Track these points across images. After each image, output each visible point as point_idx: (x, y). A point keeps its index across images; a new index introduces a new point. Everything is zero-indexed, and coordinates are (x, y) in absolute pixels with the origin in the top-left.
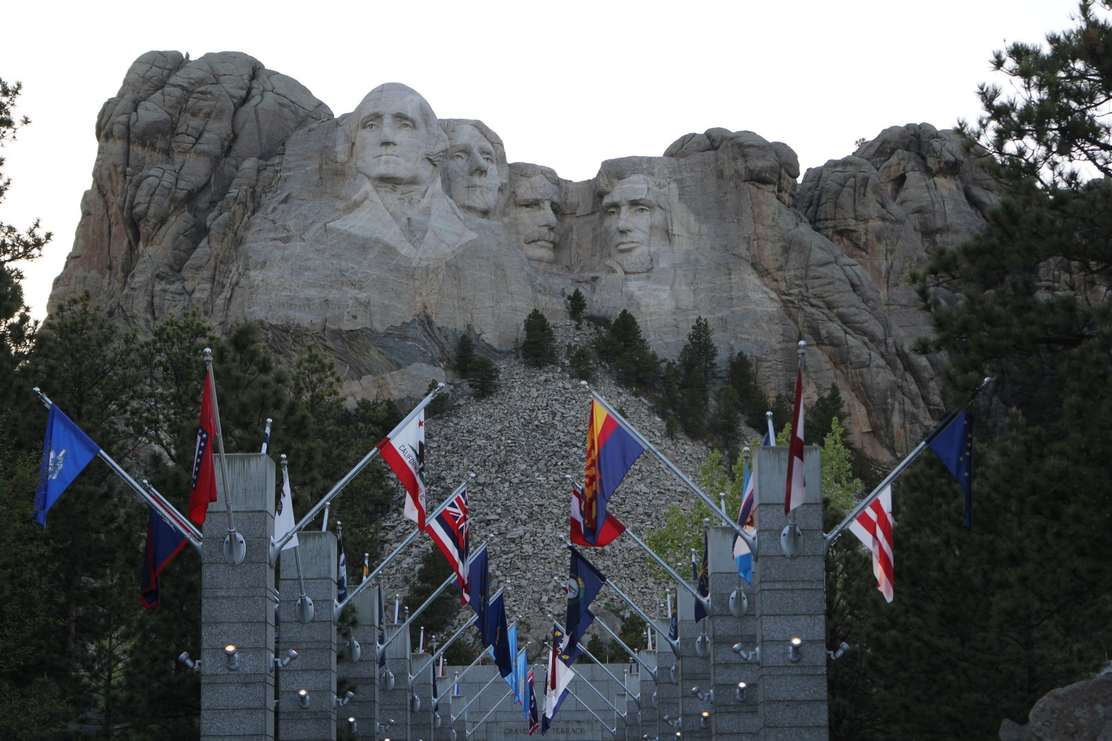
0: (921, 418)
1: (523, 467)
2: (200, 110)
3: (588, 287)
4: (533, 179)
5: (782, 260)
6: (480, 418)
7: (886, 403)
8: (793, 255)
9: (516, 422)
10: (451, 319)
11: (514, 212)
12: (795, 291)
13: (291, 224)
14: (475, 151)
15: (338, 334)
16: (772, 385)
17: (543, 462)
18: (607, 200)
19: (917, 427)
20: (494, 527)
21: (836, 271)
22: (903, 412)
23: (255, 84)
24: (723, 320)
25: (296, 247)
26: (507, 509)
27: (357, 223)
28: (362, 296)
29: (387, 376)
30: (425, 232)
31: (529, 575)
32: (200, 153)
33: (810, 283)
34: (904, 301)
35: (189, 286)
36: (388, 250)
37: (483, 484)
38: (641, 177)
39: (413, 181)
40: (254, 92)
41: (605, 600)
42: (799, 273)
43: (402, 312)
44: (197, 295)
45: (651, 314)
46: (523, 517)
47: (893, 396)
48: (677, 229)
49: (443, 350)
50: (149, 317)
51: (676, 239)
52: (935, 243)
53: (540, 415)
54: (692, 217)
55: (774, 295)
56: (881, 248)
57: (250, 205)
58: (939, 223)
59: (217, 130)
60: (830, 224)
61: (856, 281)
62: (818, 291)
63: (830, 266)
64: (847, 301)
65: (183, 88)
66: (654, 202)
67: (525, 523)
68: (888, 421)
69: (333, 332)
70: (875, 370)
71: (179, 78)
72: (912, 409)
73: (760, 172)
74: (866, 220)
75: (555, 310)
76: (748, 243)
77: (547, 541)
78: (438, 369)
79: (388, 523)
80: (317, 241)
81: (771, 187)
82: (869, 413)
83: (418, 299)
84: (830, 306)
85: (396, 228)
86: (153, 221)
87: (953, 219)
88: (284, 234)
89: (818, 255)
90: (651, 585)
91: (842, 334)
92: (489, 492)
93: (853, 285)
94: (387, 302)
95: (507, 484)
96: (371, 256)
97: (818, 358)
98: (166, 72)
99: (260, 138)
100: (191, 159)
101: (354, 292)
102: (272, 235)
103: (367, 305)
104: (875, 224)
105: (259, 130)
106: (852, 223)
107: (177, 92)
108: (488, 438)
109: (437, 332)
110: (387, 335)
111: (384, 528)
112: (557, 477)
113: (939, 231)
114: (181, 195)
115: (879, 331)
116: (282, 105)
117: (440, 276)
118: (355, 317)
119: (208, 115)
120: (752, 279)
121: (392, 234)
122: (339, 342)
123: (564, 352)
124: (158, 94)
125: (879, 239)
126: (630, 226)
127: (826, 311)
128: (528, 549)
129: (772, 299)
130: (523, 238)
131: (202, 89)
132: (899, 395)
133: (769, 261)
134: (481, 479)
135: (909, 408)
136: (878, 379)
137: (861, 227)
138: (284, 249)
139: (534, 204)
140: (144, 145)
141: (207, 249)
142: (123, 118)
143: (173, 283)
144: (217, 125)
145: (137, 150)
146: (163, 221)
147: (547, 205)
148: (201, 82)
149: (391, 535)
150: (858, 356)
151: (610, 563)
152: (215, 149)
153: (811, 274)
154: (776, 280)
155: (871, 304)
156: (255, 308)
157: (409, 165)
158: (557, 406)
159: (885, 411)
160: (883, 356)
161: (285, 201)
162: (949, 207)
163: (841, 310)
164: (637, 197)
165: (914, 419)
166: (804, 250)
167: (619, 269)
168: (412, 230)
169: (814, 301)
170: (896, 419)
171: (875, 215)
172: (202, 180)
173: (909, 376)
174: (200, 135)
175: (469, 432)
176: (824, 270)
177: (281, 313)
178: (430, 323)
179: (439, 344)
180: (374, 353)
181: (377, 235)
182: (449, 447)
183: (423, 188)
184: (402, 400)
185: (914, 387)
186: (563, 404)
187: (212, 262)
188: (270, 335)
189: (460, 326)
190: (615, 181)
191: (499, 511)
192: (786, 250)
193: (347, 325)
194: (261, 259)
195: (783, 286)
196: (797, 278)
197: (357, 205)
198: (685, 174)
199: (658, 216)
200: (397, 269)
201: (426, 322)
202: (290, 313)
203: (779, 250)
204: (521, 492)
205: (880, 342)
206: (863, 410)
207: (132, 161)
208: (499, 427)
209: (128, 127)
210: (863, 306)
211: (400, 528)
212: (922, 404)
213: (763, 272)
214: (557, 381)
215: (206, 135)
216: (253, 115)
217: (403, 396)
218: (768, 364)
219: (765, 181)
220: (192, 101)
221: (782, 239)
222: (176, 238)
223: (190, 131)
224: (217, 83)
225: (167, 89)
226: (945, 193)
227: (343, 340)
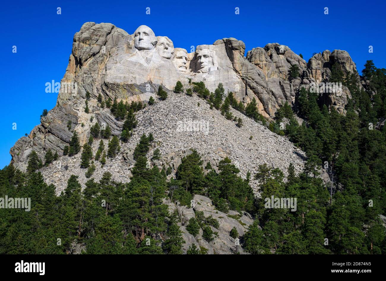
0: (276, 107)
1: (172, 116)
2: (98, 35)
3: (194, 77)
4: (180, 52)
5: (241, 68)
6: (162, 105)
7: (267, 102)
8: (244, 67)
9: (172, 105)
10: (157, 82)
11: (176, 59)
12: (244, 76)
13: (117, 60)
14: (165, 43)
15: (127, 85)
16: (239, 99)
17: (177, 115)
18: (198, 55)
19: (275, 109)
20: (162, 130)
21: (254, 71)
22: (272, 105)
23: (113, 30)
24: (227, 83)
25: (118, 65)
26: (166, 125)
27: (133, 59)
28: (134, 76)
29: (140, 95)
30: (151, 60)
31: (170, 141)
32: (97, 45)
33: (248, 74)
34: (272, 81)
35: (92, 75)
36: (141, 65)
37: (161, 120)
38: (206, 49)
39: (148, 49)
40: (112, 32)
41: (190, 148)
42: (245, 71)
43: (145, 80)
44: (94, 77)
45: (208, 82)
46: (170, 127)
47: (269, 101)
48: (215, 62)
49: (155, 89)
50: (82, 83)
51: (215, 64)
52: (279, 70)
53: (178, 104)
54: (219, 59)
55: (239, 77)
56: (266, 68)
57: (109, 56)
58: (280, 65)
59: (102, 39)
60: (253, 62)
61: (260, 73)
62: (250, 76)
63: (253, 70)
64: (257, 78)
65: (94, 30)
66: (209, 56)
67: (171, 129)
68: (268, 107)
69: (126, 84)
70: (264, 94)
71: (94, 27)
72: (274, 104)
73: (235, 47)
74: (262, 61)
75: (185, 81)
76: (233, 65)
77: (176, 133)
78: (153, 94)
79: (136, 130)
80: (124, 63)
81: (238, 51)
82: (263, 105)
83: (148, 77)
84: (253, 80)
85: (143, 60)
86: (84, 60)
87: (283, 64)
88: (116, 62)
89: (250, 67)
90: (203, 144)
91: (256, 86)
92: (162, 122)
93: (259, 75)
94: (140, 78)
95: (167, 120)
96: (137, 66)
97: (250, 91)
98: (90, 27)
99: (113, 42)
100: (95, 46)
101: (132, 75)
102: (113, 62)
103: (135, 78)
104: (265, 62)
105: (113, 40)
106: (259, 62)
107: (92, 31)
108: (164, 109)
109: (153, 85)
110: (140, 85)
111: (134, 131)
112: (181, 118)
113: (280, 67)
114: (91, 54)
115: (265, 85)
116: (119, 35)
117: (154, 71)
118: (132, 81)
119: (100, 36)
120: (234, 73)
121: (143, 61)
122: (128, 87)
123: (186, 90)
124: (88, 31)
125: (266, 66)
126: (203, 61)
127: (252, 80)
128: (171, 135)
129: (239, 78)
130: (178, 66)
131: (99, 30)
132: (270, 101)
133: (238, 69)
134: (161, 119)
135: (273, 104)
136: (265, 97)
137: (261, 63)
138: (115, 65)
139: (181, 58)
140: (83, 43)
141: (97, 66)
142: (78, 36)
143: (88, 75)
144: (102, 38)
145: (82, 44)
146: (86, 60)
147: (184, 58)
148: (99, 28)
149: (136, 133)
150: (260, 91)
151: (192, 138)
152: (101, 43)
153: (248, 72)
154: (240, 73)
155: (263, 79)
156: (107, 79)
157: (147, 45)
158: (182, 101)
159: (267, 104)
160: (266, 91)
161: (117, 55)
162: (282, 61)
163: (256, 80)
164: (205, 54)
165: (275, 107)
166: (246, 66)
167: (201, 72)
168: (148, 61)
169: (249, 78)
170: (270, 106)
171: (264, 60)
172: (98, 51)
173: (273, 96)
174: (98, 40)
175: (159, 108)
176: (251, 71)
177: (114, 80)
178: (152, 83)
179: (154, 88)
180: (136, 90)
181: (138, 61)
182: (154, 111)
183: (151, 51)
184: (143, 101)
185: (274, 99)
186: (184, 101)
187: (98, 69)
188: (111, 86)
189: (159, 83)
190: (200, 51)
191: (164, 126)
192: (242, 66)
193: (130, 83)
194: (109, 68)
195: (241, 75)
196: (245, 72)
197: (134, 55)
198: (217, 49)
199: (210, 59)
200: (143, 69)
201: (150, 83)
202: (116, 80)
203: (240, 66)
204: (171, 122)
205: (266, 88)
206: (262, 104)
207: (80, 47)
208: (167, 106)
209: (79, 38)
210: (261, 79)
211: (138, 131)
212: (276, 103)
213: (236, 71)
214: (183, 96)
215: (99, 40)
216: (111, 36)
217: (144, 100)
218: (237, 93)
219: (237, 49)
220: (96, 33)
221: (241, 63)
222: (90, 64)
223: (95, 39)
224: (103, 29)
225: (90, 30)
226: (281, 58)
227: (129, 86)
